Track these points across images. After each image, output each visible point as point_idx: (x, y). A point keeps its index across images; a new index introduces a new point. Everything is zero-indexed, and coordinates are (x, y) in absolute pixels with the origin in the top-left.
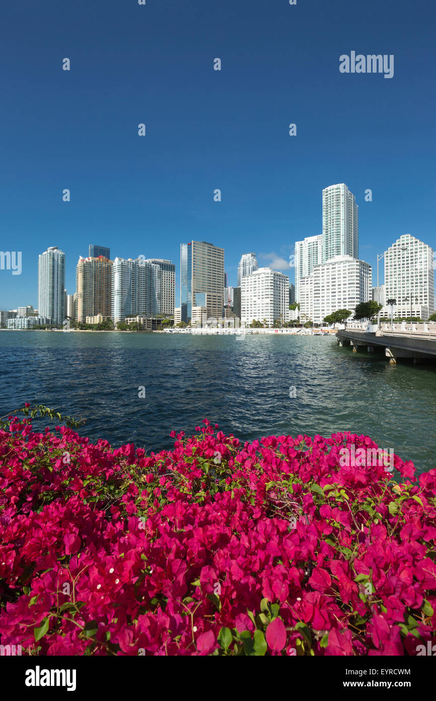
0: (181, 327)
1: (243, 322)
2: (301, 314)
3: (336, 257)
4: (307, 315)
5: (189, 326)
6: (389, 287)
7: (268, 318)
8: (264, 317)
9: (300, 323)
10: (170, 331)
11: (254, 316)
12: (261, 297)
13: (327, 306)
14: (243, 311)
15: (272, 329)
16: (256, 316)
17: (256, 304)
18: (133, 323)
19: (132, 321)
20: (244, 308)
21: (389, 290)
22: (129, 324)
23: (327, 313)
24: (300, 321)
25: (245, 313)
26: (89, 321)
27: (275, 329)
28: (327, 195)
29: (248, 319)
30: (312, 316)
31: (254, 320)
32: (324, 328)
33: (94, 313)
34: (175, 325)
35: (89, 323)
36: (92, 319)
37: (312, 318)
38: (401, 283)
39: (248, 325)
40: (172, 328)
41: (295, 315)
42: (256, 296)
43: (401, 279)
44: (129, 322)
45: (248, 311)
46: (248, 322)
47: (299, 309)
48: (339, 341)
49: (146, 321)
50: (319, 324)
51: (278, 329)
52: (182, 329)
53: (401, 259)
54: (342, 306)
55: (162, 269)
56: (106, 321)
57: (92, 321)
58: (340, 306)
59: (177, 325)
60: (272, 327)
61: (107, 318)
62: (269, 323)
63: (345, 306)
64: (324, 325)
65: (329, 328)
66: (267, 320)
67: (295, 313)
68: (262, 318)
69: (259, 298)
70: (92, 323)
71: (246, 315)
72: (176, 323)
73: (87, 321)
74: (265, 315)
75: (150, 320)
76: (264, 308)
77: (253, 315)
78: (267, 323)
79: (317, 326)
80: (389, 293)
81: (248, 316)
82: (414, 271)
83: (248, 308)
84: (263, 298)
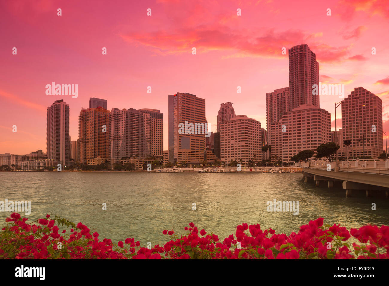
0: (169, 167)
1: (222, 162)
2: (272, 155)
3: (301, 106)
4: (277, 156)
5: (175, 166)
6: (346, 131)
7: (244, 159)
8: (240, 158)
9: (271, 162)
10: (159, 170)
11: (232, 157)
12: (237, 140)
13: (294, 148)
14: (222, 152)
15: (248, 168)
16: (233, 157)
17: (233, 147)
18: (127, 164)
19: (126, 162)
20: (223, 150)
21: (346, 134)
22: (124, 165)
23: (294, 154)
24: (272, 161)
25: (224, 155)
26: (90, 163)
27: (250, 168)
28: (292, 53)
29: (226, 159)
30: (281, 157)
31: (232, 160)
32: (292, 167)
33: (94, 156)
34: (164, 165)
35: (90, 164)
36: (93, 161)
37: (281, 158)
38: (356, 127)
39: (226, 164)
40: (160, 168)
41: (267, 156)
42: (233, 139)
43: (356, 125)
44: (124, 163)
45: (226, 152)
46: (226, 162)
47: (270, 150)
48: (304, 177)
49: (139, 162)
50: (287, 163)
51: (252, 168)
52: (170, 169)
53: (355, 108)
54: (306, 148)
55: (152, 118)
56: (104, 162)
57: (93, 163)
58: (305, 148)
59: (166, 165)
60: (247, 166)
61: (105, 160)
62: (245, 163)
63: (309, 147)
64: (292, 164)
65: (296, 166)
66: (243, 160)
67: (267, 154)
68: (239, 159)
69: (236, 142)
70: (93, 164)
71: (225, 156)
72: (165, 163)
73: (88, 163)
74: (241, 156)
75: (142, 161)
76: (240, 150)
77: (231, 155)
78: (243, 163)
79: (285, 165)
80: (346, 137)
81: (226, 157)
82: (366, 118)
83: (226, 150)
84: (239, 141)
